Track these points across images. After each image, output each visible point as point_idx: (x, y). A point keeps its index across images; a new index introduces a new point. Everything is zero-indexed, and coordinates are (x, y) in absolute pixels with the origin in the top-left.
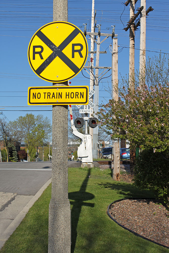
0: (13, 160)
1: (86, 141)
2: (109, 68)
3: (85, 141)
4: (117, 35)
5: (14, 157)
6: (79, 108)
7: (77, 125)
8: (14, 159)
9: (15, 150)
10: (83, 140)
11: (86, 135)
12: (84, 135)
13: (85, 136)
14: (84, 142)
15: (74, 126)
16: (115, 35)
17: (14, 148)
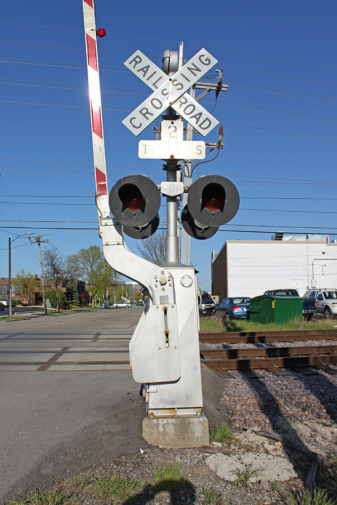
0: (74, 304)
1: (171, 301)
2: (211, 144)
3: (163, 299)
4: (227, 86)
5: (74, 301)
6: (136, 132)
7: (123, 215)
8: (74, 302)
9: (76, 292)
10: (157, 293)
11: (167, 271)
12: (162, 269)
13: (166, 275)
14: (161, 307)
15: (111, 222)
16: (224, 85)
17: (76, 289)
